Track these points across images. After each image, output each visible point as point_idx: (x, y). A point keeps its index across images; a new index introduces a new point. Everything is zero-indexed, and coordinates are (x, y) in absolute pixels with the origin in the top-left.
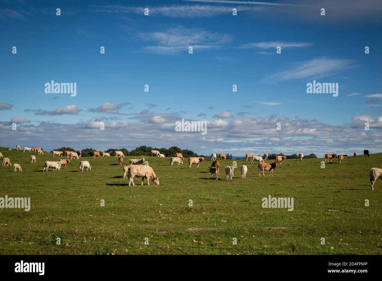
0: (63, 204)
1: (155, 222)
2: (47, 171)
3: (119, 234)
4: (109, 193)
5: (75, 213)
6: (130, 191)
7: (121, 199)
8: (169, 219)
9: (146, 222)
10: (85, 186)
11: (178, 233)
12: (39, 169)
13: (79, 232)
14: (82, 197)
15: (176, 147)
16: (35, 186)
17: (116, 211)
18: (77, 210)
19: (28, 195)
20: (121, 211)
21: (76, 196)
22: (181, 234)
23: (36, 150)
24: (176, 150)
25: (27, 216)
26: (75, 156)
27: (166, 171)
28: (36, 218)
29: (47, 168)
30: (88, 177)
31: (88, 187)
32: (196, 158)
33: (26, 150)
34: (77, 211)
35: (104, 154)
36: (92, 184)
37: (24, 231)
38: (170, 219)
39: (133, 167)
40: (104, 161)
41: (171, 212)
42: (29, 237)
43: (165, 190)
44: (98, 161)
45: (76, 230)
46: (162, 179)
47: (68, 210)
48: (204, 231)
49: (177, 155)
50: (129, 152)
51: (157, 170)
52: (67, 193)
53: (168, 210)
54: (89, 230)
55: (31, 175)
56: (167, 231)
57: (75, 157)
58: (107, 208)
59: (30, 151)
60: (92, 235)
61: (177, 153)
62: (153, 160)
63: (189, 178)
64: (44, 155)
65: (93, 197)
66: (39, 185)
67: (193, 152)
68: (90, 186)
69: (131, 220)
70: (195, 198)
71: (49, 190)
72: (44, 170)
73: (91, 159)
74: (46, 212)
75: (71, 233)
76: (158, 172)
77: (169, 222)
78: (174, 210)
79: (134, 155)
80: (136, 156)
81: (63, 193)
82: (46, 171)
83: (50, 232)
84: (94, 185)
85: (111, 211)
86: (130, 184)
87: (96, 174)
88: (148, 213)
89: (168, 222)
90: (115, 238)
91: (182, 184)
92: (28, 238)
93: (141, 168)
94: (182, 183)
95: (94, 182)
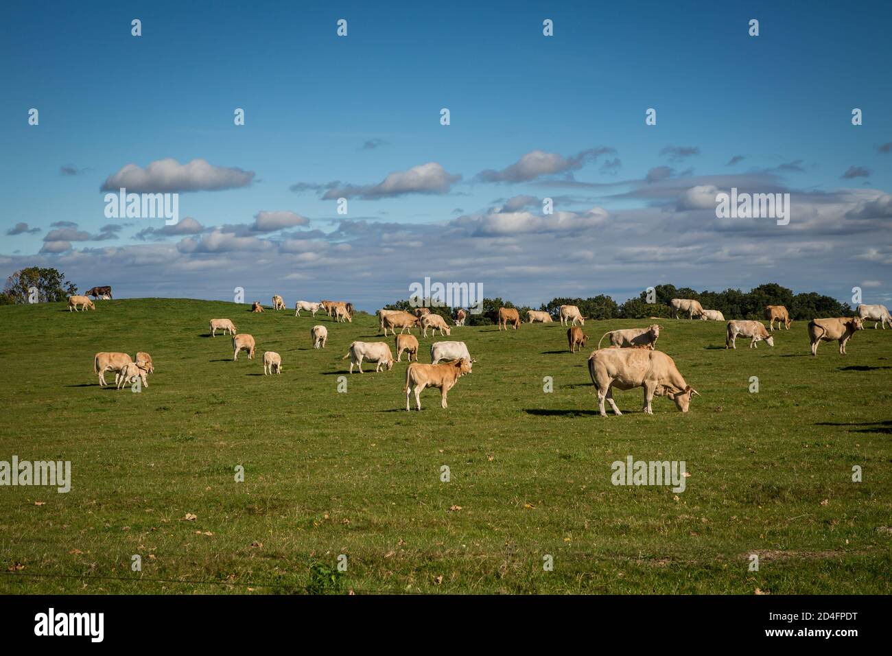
0: (387, 472)
1: (651, 531)
2: (361, 371)
3: (515, 566)
4: (533, 438)
5: (413, 500)
6: (602, 431)
7: (565, 457)
8: (699, 521)
9: (625, 529)
10: (466, 416)
11: (708, 567)
12: (340, 366)
13: (398, 559)
14: (447, 452)
15: (776, 286)
16: (320, 417)
17: (537, 496)
18: (420, 491)
19: (294, 446)
20: (554, 496)
21: (433, 447)
22: (718, 570)
23: (330, 309)
24: (776, 294)
25: (274, 508)
26: (437, 326)
27: (733, 366)
28: (298, 514)
29: (359, 364)
30: (480, 388)
31: (476, 420)
32: (836, 320)
33: (303, 309)
34: (421, 495)
35: (534, 315)
36: (487, 409)
37: (241, 554)
38: (704, 520)
39: (602, 356)
40: (535, 338)
41: (714, 500)
42: (251, 572)
43: (716, 428)
44: (514, 337)
45: (387, 552)
46: (712, 391)
47: (392, 491)
48: (797, 561)
49: (772, 310)
50: (620, 308)
51: (700, 364)
52: (407, 440)
53: (704, 492)
54: (428, 552)
55: (312, 385)
56: (673, 560)
57: (434, 327)
58: (510, 485)
59: (314, 311)
60: (433, 569)
61: (770, 307)
62: (690, 332)
63: (805, 387)
64: (355, 323)
65: (481, 451)
66: (330, 416)
67: (834, 301)
68: (481, 418)
69: (577, 524)
70: (808, 454)
71: (355, 431)
72: (351, 370)
73: (494, 333)
74: (329, 497)
75: (372, 562)
76: (706, 368)
77: (698, 532)
78: (725, 491)
79: (634, 316)
80: (642, 317)
81: (394, 440)
82: (359, 372)
83: (315, 557)
84: (495, 414)
85: (522, 495)
86: (603, 412)
87: (504, 380)
88: (638, 501)
89: (694, 531)
90: (505, 576)
91: (777, 408)
92: (248, 574)
93: (627, 359)
94: (779, 404)
95: (496, 406)
